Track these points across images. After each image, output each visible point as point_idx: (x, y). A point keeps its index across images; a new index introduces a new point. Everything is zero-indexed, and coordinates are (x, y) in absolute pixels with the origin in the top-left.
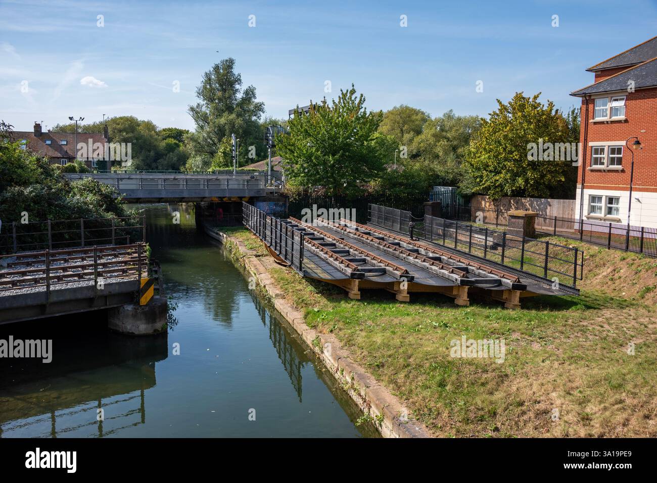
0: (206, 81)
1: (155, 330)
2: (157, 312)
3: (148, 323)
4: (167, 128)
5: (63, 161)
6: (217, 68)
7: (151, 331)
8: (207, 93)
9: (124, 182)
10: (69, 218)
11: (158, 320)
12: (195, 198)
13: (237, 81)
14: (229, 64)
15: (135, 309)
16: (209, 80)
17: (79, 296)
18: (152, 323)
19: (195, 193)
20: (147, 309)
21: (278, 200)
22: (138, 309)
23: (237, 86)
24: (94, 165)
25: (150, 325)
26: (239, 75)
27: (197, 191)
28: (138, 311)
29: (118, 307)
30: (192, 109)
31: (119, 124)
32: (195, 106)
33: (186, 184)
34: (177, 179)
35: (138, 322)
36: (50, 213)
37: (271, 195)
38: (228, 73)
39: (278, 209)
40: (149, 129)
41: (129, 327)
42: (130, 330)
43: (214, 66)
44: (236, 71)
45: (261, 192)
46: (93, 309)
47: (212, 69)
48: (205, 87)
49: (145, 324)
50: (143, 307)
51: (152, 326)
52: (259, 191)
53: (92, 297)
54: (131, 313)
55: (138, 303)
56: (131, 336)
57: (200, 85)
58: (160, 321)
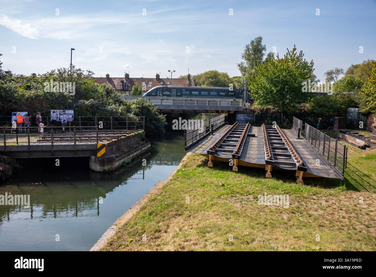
0: (246, 50)
1: (104, 170)
2: (106, 161)
3: (101, 166)
4: (235, 76)
6: (252, 42)
7: (102, 170)
8: (247, 56)
9: (164, 101)
10: (106, 115)
11: (106, 165)
12: (203, 110)
13: (264, 49)
14: (259, 40)
15: (95, 158)
16: (248, 49)
17: (67, 149)
18: (103, 166)
19: (202, 108)
20: (101, 159)
21: (250, 113)
22: (96, 159)
23: (264, 52)
25: (102, 167)
26: (265, 46)
28: (97, 160)
29: (89, 157)
30: (239, 65)
31: (209, 75)
32: (240, 63)
33: (197, 103)
34: (192, 100)
35: (97, 165)
36: (98, 113)
37: (246, 110)
38: (259, 44)
39: (250, 118)
40: (224, 77)
41: (93, 167)
42: (94, 168)
43: (251, 41)
44: (263, 43)
45: (240, 108)
46: (76, 156)
47: (250, 43)
48: (246, 53)
49: (99, 166)
50: (98, 158)
51: (103, 168)
52: (238, 108)
53: (73, 150)
54: (94, 160)
55: (96, 155)
56: (94, 171)
57: (244, 52)
58: (107, 166)
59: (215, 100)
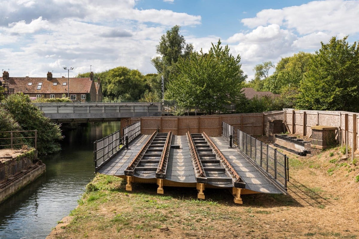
0: (162, 42)
5: (71, 96)
6: (169, 33)
9: (61, 108)
13: (182, 40)
16: (164, 40)
19: (111, 115)
24: (82, 98)
26: (182, 36)
27: (112, 114)
30: (154, 61)
32: (155, 58)
38: (176, 35)
40: (136, 75)
43: (167, 31)
44: (180, 33)
47: (165, 34)
52: (156, 113)
57: (159, 45)
59: (127, 105)
